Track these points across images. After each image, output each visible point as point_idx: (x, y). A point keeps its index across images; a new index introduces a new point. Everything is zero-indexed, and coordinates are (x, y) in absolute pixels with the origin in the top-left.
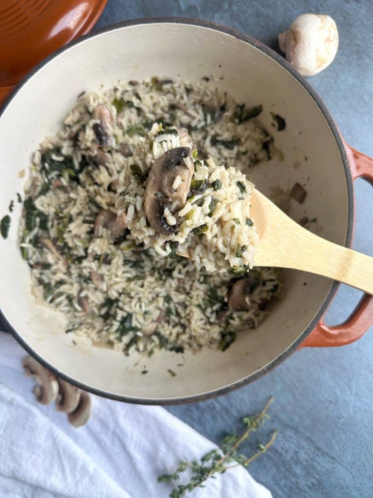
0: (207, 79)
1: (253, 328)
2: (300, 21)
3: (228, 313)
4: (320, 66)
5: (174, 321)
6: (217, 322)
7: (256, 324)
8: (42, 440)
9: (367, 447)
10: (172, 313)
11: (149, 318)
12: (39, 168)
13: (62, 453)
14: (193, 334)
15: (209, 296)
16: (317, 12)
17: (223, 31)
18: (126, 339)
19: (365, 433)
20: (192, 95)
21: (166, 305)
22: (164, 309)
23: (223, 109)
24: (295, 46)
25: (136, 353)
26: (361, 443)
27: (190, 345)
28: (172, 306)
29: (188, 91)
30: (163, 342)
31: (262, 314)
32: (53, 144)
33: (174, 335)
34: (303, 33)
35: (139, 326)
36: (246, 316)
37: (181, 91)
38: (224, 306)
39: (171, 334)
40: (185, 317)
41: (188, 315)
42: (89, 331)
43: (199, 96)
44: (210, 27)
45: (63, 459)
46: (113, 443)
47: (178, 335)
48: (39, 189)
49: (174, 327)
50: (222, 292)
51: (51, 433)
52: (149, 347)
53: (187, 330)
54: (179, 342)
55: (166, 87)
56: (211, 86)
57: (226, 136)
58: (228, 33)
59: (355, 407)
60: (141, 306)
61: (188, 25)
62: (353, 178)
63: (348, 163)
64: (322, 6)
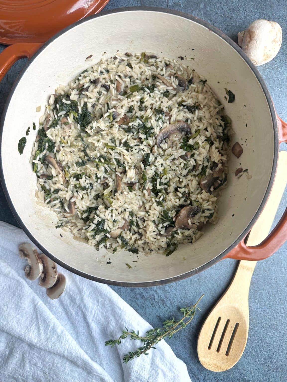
0: (182, 58)
1: (191, 242)
2: (256, 24)
3: (175, 229)
4: (265, 60)
5: (134, 230)
6: (165, 234)
7: (193, 240)
8: (26, 305)
9: (262, 342)
10: (133, 224)
11: (116, 225)
12: (52, 108)
13: (39, 316)
14: (147, 241)
15: (162, 216)
16: (269, 19)
17: (200, 23)
18: (98, 237)
19: (262, 332)
20: (169, 69)
21: (130, 218)
22: (128, 220)
23: (191, 82)
24: (249, 42)
25: (104, 249)
26: (258, 338)
27: (143, 249)
28: (134, 219)
29: (167, 65)
30: (125, 243)
31: (199, 233)
32: (64, 91)
33: (133, 240)
34: (257, 34)
35: (109, 230)
36: (187, 233)
37: (162, 65)
38: (172, 224)
39: (131, 239)
40: (142, 228)
41: (145, 227)
42: (72, 228)
43: (174, 70)
44: (191, 19)
45: (40, 321)
46: (77, 314)
47: (136, 241)
48: (50, 123)
49: (133, 234)
50: (172, 214)
51: (33, 301)
52: (114, 246)
53: (143, 237)
54: (136, 245)
55: (152, 61)
56: (184, 64)
57: (190, 102)
58: (203, 25)
59: (256, 312)
60: (112, 216)
61: (175, 16)
62: (279, 142)
63: (277, 131)
64: (273, 15)
